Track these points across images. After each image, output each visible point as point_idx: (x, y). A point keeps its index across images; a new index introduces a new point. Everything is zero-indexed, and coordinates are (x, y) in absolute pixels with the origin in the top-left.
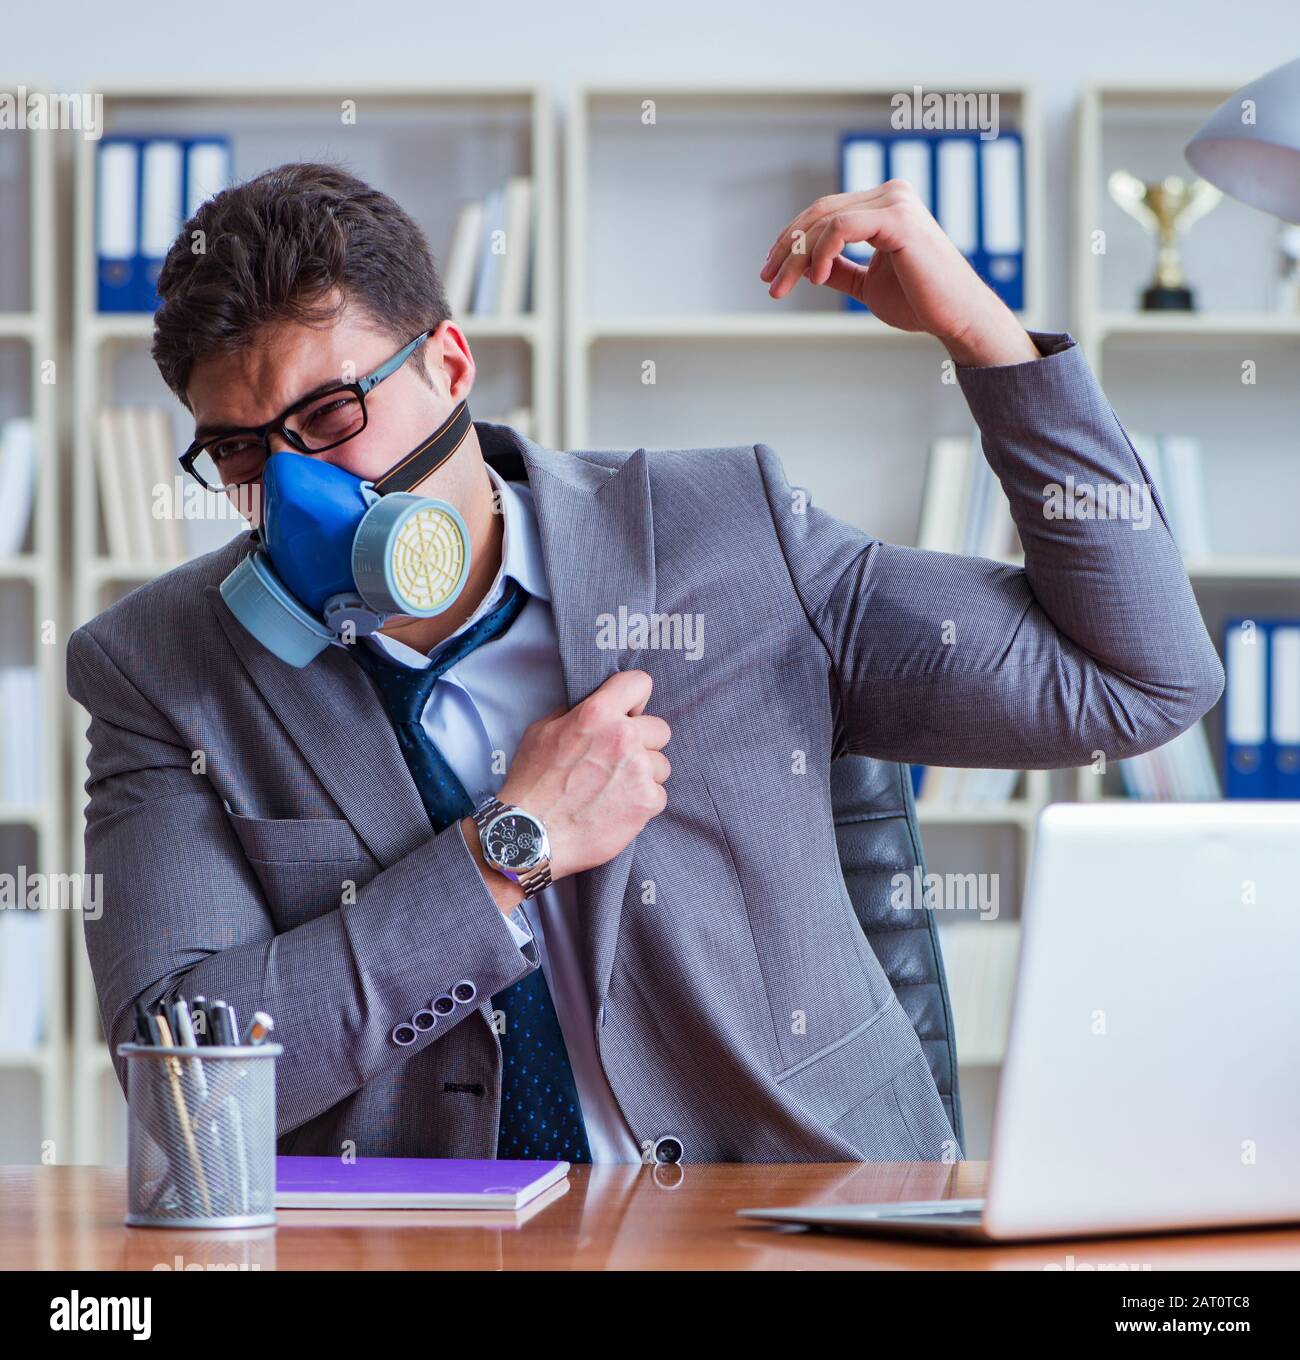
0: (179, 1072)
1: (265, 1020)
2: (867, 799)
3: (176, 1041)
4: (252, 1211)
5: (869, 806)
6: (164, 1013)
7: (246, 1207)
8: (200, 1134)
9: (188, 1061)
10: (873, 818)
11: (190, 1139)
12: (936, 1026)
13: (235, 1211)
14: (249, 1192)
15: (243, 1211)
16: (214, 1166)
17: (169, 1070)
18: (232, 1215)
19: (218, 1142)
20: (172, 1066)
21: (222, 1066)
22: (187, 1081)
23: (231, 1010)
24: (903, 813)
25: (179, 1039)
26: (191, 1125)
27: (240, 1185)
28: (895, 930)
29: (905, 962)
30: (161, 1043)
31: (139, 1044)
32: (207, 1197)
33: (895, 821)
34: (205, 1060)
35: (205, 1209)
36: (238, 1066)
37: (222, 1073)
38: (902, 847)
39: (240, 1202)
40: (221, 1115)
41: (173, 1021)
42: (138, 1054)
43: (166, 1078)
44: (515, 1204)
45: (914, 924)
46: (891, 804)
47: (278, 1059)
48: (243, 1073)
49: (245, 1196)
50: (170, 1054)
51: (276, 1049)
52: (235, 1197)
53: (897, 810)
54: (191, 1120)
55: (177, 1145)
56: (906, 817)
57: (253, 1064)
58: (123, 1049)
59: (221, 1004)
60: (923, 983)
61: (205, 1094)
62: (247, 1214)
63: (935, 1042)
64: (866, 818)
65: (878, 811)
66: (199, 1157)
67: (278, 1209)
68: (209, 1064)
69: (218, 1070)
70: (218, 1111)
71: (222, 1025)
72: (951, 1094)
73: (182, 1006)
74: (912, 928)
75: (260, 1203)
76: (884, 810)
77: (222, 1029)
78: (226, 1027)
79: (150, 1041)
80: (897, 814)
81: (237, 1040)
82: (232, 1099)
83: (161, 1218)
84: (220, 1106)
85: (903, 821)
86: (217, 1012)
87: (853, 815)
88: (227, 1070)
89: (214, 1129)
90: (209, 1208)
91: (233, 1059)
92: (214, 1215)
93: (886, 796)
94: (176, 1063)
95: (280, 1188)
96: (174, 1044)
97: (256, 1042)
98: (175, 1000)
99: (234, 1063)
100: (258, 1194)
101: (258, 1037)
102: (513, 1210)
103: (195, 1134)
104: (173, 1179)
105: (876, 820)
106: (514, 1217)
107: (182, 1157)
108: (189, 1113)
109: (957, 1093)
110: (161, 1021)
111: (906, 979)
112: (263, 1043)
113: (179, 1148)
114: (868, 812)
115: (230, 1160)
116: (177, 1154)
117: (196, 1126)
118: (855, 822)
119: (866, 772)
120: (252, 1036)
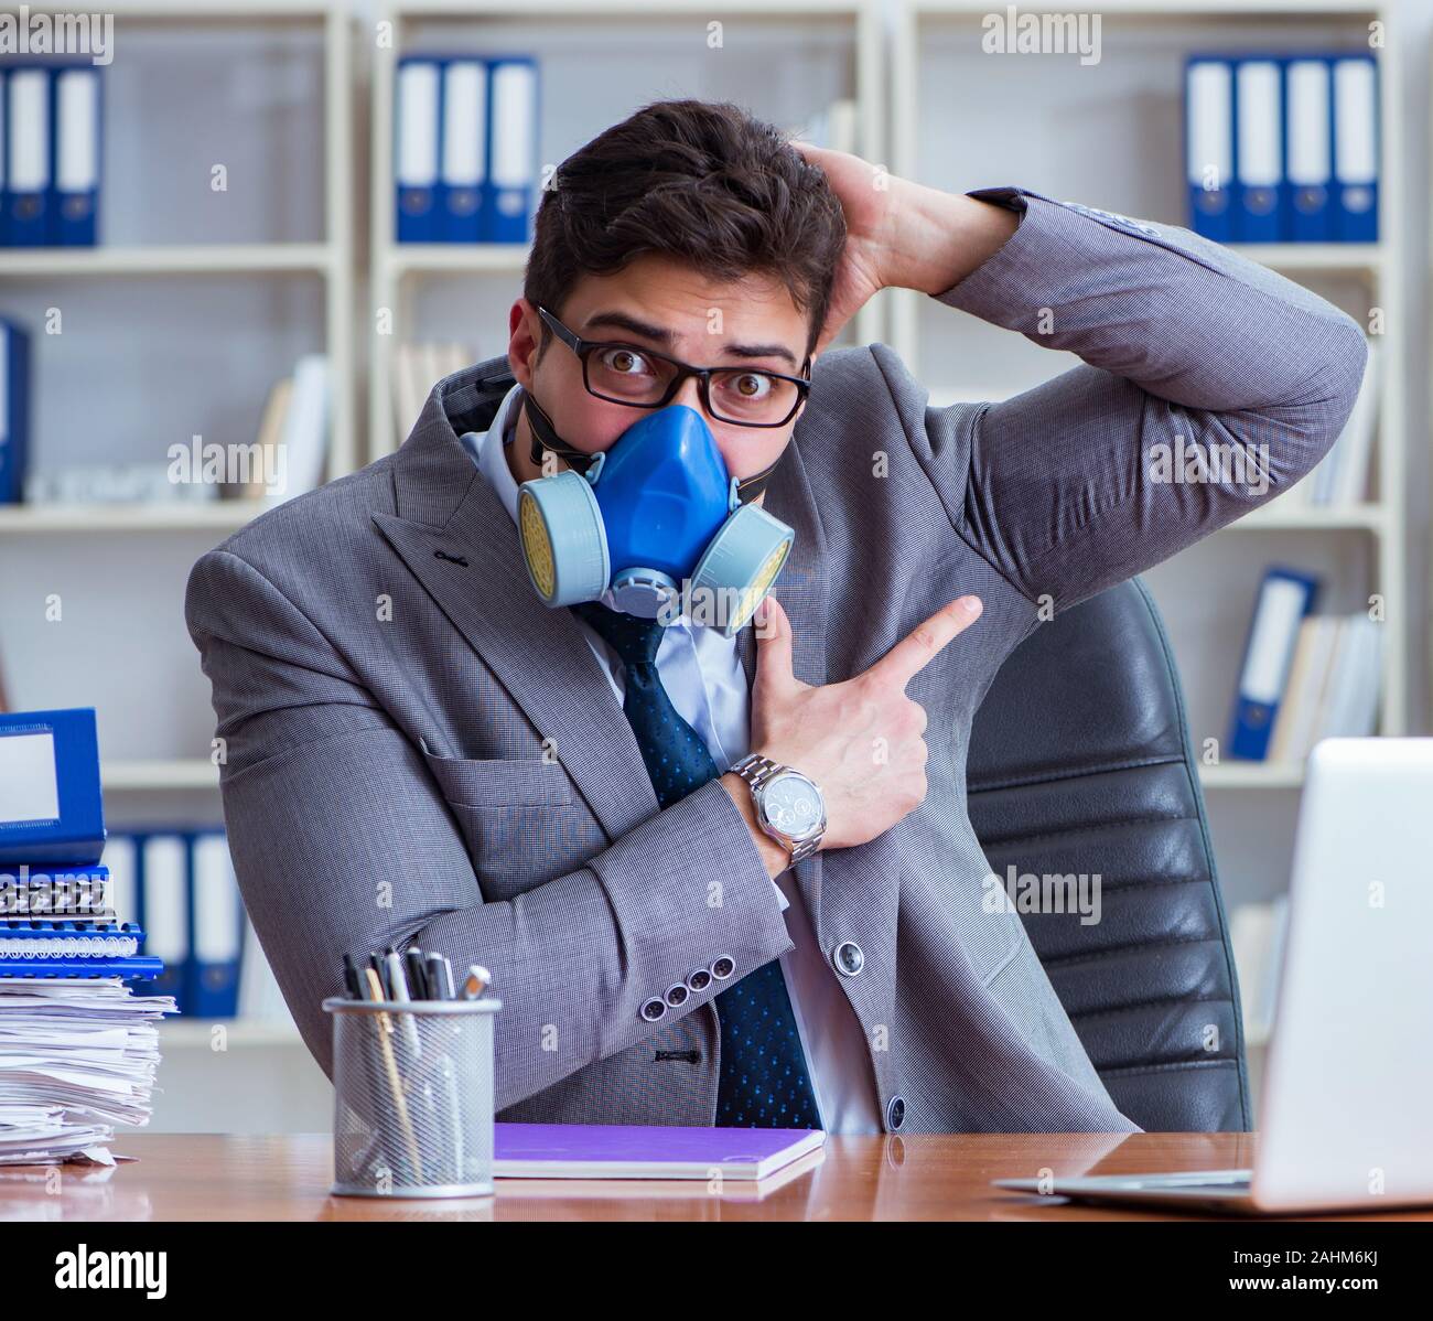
0: (390, 1029)
1: (482, 974)
2: (1143, 743)
3: (387, 996)
4: (467, 1180)
5: (1144, 750)
6: (374, 966)
7: (460, 1175)
8: (410, 1096)
9: (400, 1018)
10: (1149, 762)
11: (401, 1101)
12: (1219, 985)
13: (449, 1179)
14: (464, 1160)
15: (457, 1179)
16: (424, 1129)
17: (380, 1029)
18: (444, 1183)
19: (431, 1105)
20: (382, 1024)
21: (435, 1023)
22: (398, 1040)
23: (447, 962)
24: (1181, 757)
25: (390, 993)
26: (403, 1088)
27: (453, 1151)
28: (1175, 883)
29: (1185, 918)
30: (371, 996)
31: (347, 999)
32: (417, 1164)
33: (1174, 766)
34: (418, 1015)
35: (415, 1176)
36: (452, 1022)
37: (435, 1030)
38: (1181, 794)
39: (453, 1170)
40: (434, 1076)
41: (385, 974)
42: (345, 1009)
43: (375, 1036)
44: (756, 1173)
45: (1195, 876)
46: (1168, 747)
47: (496, 1015)
48: (457, 1030)
49: (459, 1163)
50: (379, 1010)
51: (494, 1004)
52: (448, 1164)
53: (1176, 754)
54: (402, 1081)
55: (386, 1108)
56: (1185, 762)
57: (470, 1021)
58: (329, 1004)
59: (436, 956)
60: (1205, 940)
61: (417, 1052)
62: (463, 1183)
63: (1220, 1003)
64: (1142, 763)
65: (1154, 755)
66: (411, 1121)
67: (496, 1178)
68: (420, 1020)
69: (429, 1026)
70: (429, 1070)
71: (437, 979)
72: (1237, 1059)
73: (395, 960)
74: (1193, 881)
75: (475, 1171)
76: (1161, 755)
77: (437, 985)
78: (442, 980)
79: (358, 996)
80: (1176, 758)
81: (453, 993)
82: (447, 1059)
83: (368, 1186)
84: (434, 1067)
85: (1182, 765)
86: (431, 964)
87: (1128, 759)
88: (438, 1026)
89: (428, 1092)
90: (420, 1177)
91: (447, 1015)
92: (426, 1184)
93: (1163, 739)
94: (386, 1020)
95: (498, 1156)
96: (385, 997)
97: (472, 996)
98: (388, 952)
99: (448, 1019)
100: (473, 1161)
101: (473, 992)
102: (754, 1181)
103: (405, 1095)
104: (381, 1146)
105: (1154, 765)
106: (756, 1187)
107: (390, 1120)
108: (400, 1073)
109: (1243, 1057)
110: (372, 974)
111: (1186, 935)
112: (479, 998)
113: (387, 1111)
114: (1145, 756)
115: (444, 1123)
116: (387, 1118)
117: (407, 1087)
118: (1130, 768)
119: (1142, 713)
120: (468, 989)
